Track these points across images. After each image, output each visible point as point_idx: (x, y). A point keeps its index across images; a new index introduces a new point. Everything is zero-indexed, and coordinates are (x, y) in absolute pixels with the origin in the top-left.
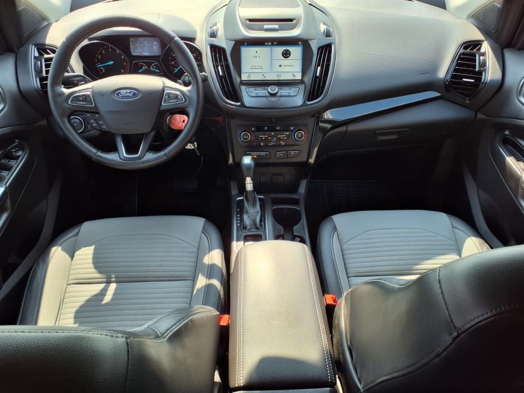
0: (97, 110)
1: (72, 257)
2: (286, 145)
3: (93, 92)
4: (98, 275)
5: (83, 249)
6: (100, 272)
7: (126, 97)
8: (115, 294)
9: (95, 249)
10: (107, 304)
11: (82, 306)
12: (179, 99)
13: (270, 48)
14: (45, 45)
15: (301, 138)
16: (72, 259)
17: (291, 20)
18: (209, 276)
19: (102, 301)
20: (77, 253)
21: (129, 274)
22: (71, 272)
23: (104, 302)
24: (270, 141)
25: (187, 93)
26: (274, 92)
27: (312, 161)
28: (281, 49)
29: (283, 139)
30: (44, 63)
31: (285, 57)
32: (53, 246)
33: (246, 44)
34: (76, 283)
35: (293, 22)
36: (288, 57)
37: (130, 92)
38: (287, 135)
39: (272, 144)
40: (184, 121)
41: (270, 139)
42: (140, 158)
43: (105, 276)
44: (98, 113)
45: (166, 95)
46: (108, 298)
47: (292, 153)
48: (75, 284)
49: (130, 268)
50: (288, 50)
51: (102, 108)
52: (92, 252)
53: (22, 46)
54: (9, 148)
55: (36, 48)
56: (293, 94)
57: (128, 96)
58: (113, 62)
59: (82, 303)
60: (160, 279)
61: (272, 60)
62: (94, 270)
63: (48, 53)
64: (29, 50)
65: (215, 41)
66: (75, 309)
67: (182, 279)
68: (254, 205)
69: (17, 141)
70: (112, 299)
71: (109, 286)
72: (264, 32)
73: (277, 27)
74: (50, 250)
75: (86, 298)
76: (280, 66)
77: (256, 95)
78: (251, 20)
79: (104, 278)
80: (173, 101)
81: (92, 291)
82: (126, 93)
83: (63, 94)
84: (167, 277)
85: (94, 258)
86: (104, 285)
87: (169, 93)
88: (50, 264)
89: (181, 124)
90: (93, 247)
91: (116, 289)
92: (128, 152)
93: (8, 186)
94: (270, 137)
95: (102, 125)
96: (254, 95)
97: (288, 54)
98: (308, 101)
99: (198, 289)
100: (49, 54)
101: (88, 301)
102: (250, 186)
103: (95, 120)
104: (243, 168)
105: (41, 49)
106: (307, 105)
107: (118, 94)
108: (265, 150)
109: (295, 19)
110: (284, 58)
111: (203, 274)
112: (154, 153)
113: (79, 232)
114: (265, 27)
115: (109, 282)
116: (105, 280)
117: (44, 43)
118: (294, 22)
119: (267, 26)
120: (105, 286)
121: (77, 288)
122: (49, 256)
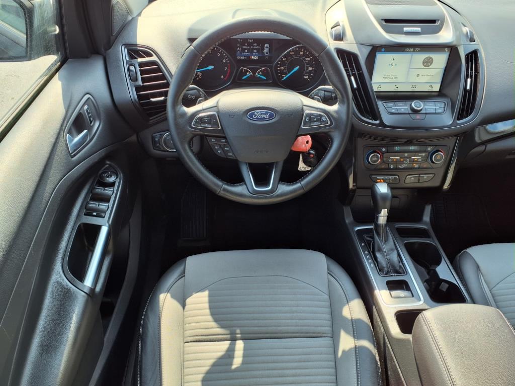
0: (224, 134)
1: (184, 305)
2: (419, 168)
3: (218, 112)
4: (220, 331)
5: (195, 295)
6: (222, 327)
7: (261, 119)
8: (244, 356)
9: (210, 296)
10: (237, 370)
11: (208, 373)
12: (323, 121)
13: (411, 55)
14: (136, 45)
15: (438, 160)
16: (184, 309)
17: (434, 21)
18: (356, 335)
19: (231, 364)
20: (188, 301)
21: (256, 328)
22: (187, 326)
23: (234, 367)
24: (402, 163)
25: (335, 115)
26: (419, 109)
27: (446, 186)
28: (422, 56)
29: (417, 161)
30: (138, 69)
31: (425, 66)
32: (161, 293)
33: (383, 50)
34: (195, 340)
35: (436, 24)
36: (429, 66)
37: (266, 113)
38: (422, 156)
39: (403, 166)
40: (307, 142)
41: (403, 162)
42: (272, 191)
43: (228, 332)
44: (225, 138)
45: (307, 116)
46: (237, 361)
47: (425, 177)
48: (194, 342)
49: (256, 322)
50: (431, 58)
51: (231, 133)
52: (206, 299)
53: (110, 47)
54: (100, 172)
55: (126, 50)
56: (440, 111)
57: (264, 118)
58: (213, 67)
59: (207, 368)
60: (294, 335)
61: (410, 68)
62: (213, 324)
63: (141, 57)
64: (118, 52)
65: (342, 45)
66: (201, 377)
67: (319, 335)
68: (386, 241)
69: (108, 162)
70: (243, 363)
71: (235, 344)
72: (404, 35)
73: (419, 29)
74: (159, 298)
75: (211, 362)
76: (418, 75)
77: (397, 112)
78: (387, 21)
79: (227, 334)
80: (315, 123)
81: (217, 352)
82: (262, 114)
83: (185, 114)
84: (302, 333)
85: (211, 308)
86: (229, 342)
87: (311, 114)
88: (162, 318)
89: (304, 145)
90: (206, 293)
91: (245, 349)
92: (257, 184)
93: (112, 223)
94: (403, 158)
95: (228, 151)
96: (393, 111)
97: (429, 62)
98: (458, 120)
99: (344, 352)
100: (144, 57)
101: (214, 365)
102: (383, 218)
103: (220, 145)
104: (379, 197)
105: (133, 51)
106: (458, 124)
107: (251, 116)
108: (395, 173)
109: (439, 20)
110: (425, 68)
111: (347, 332)
112: (287, 185)
113: (184, 272)
114: (406, 29)
115: (233, 339)
116: (229, 336)
117: (134, 43)
118: (438, 23)
119: (407, 28)
120: (230, 344)
121: (197, 348)
122: (159, 307)
